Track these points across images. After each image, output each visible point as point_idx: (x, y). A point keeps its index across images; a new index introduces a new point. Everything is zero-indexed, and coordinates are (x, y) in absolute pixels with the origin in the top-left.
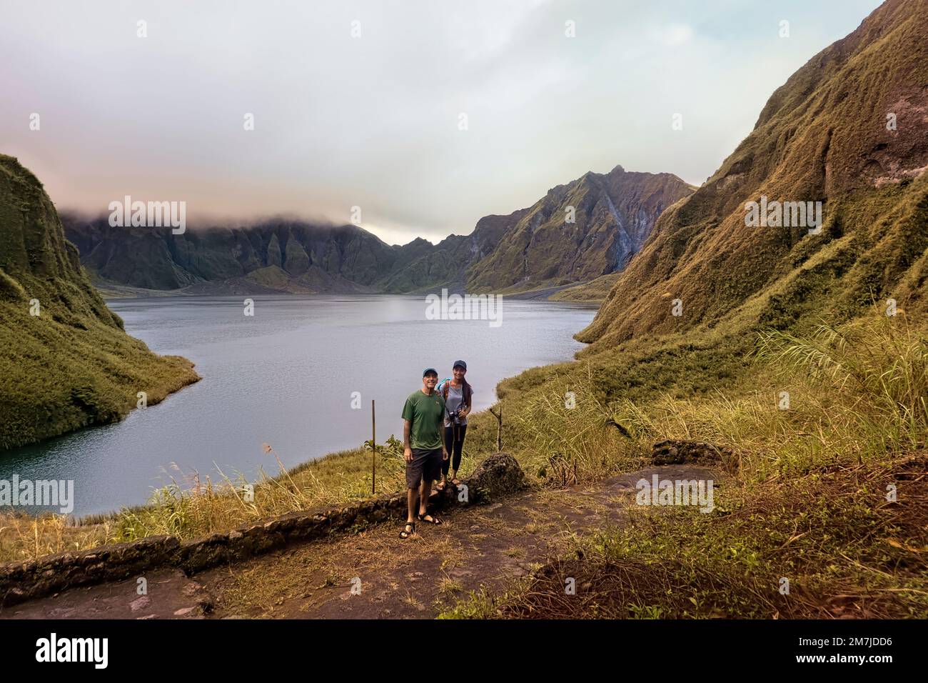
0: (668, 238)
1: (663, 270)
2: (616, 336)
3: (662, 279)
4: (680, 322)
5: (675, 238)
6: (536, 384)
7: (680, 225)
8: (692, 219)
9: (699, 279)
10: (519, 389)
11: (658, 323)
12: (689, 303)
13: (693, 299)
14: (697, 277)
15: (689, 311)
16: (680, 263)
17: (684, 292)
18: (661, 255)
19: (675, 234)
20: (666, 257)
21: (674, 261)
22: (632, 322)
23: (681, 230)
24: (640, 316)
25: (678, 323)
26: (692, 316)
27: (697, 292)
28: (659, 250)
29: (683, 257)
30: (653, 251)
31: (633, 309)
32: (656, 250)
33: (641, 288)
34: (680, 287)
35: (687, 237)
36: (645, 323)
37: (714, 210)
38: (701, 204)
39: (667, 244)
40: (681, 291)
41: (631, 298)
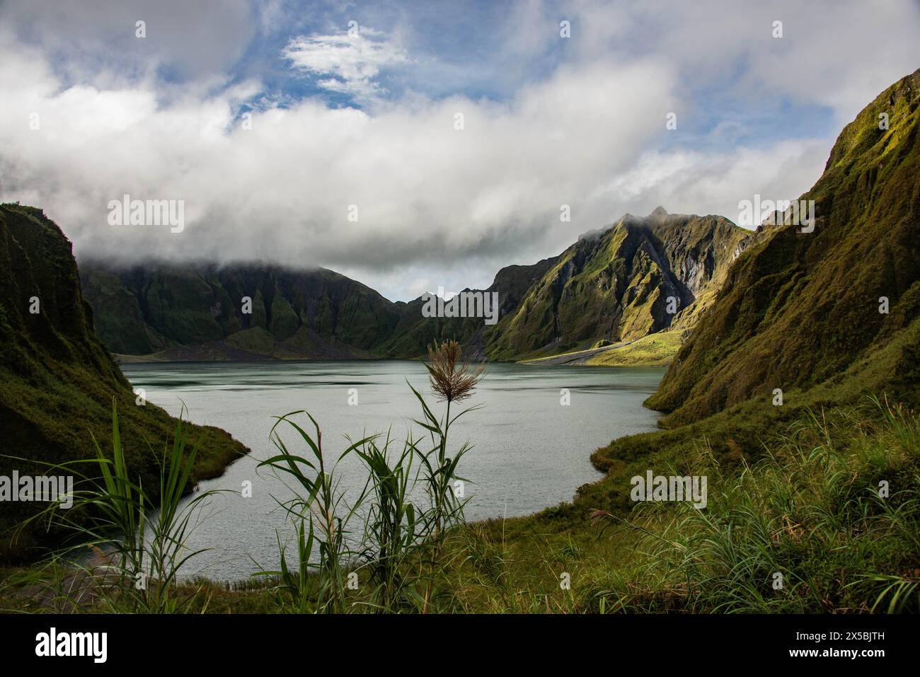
0: (748, 289)
1: (745, 325)
2: (707, 400)
3: (745, 336)
4: (786, 381)
5: (757, 289)
6: (641, 453)
7: (761, 274)
8: (772, 266)
9: (802, 333)
10: (622, 458)
11: (758, 384)
12: (793, 359)
13: (798, 355)
14: (798, 331)
15: (795, 368)
16: (767, 317)
17: (785, 347)
18: (743, 307)
19: (757, 283)
20: (748, 309)
21: (758, 315)
22: (725, 384)
23: (762, 279)
24: (735, 376)
25: (782, 383)
26: (798, 375)
27: (801, 347)
28: (739, 302)
29: (770, 310)
30: (732, 303)
31: (721, 369)
32: (735, 303)
33: (722, 345)
34: (780, 343)
35: (769, 286)
36: (741, 384)
37: (796, 257)
38: (781, 250)
39: (748, 295)
40: (782, 346)
41: (712, 357)
